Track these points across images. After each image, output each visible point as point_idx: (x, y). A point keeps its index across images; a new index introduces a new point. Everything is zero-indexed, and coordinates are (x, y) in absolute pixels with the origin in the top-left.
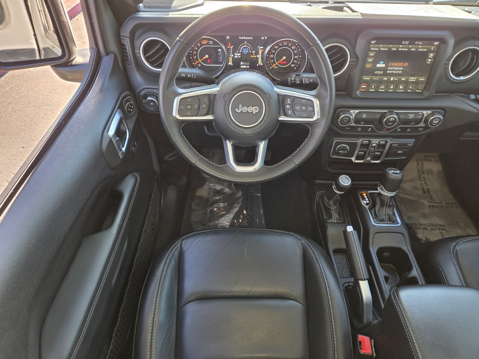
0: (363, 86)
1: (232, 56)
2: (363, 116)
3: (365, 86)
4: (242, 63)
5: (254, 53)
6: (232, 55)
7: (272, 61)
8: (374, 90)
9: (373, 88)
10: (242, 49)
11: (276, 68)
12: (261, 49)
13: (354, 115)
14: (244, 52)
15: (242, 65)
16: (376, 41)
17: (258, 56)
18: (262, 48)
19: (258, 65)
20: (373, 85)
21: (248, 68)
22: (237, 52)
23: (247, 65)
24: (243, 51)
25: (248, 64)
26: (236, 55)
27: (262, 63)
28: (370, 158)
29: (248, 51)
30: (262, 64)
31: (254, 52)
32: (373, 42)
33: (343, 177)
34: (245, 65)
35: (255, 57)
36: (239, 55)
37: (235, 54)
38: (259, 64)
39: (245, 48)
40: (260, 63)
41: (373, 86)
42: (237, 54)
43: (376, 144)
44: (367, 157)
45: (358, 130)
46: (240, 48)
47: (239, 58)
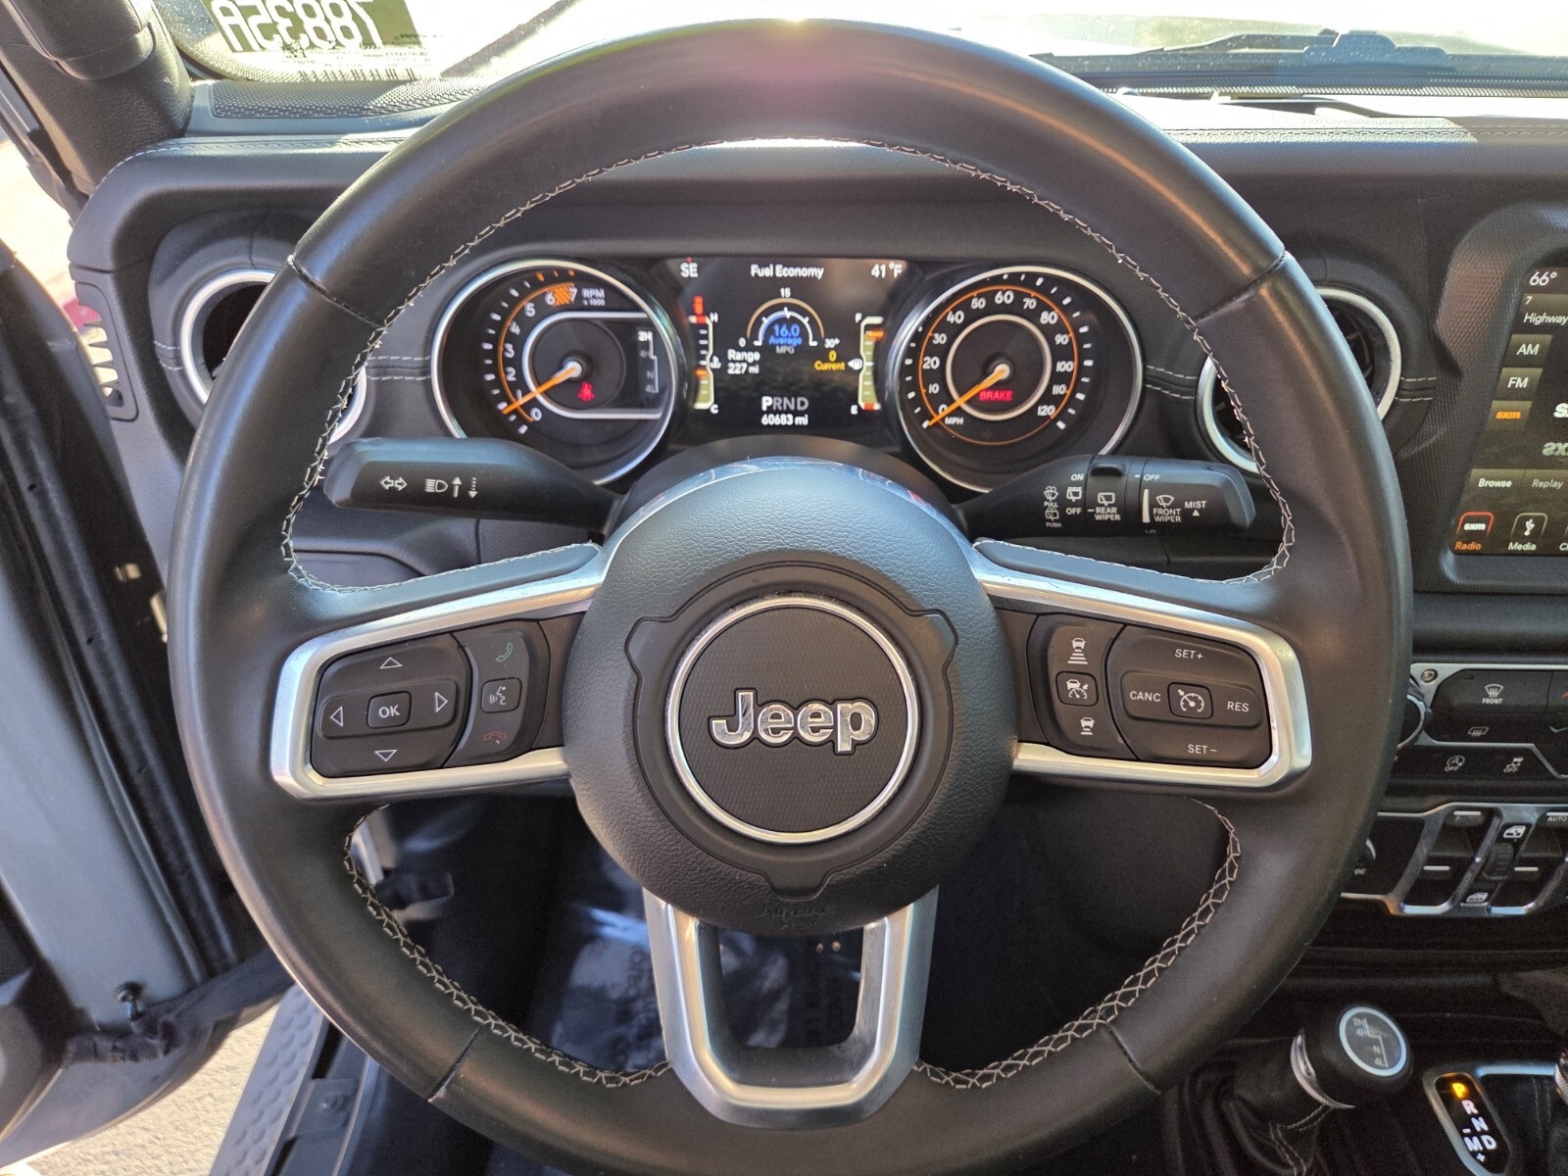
0: (1468, 527)
1: (716, 364)
2: (1487, 696)
3: (1482, 527)
4: (767, 402)
5: (830, 349)
6: (711, 360)
7: (934, 388)
8: (1534, 547)
9: (1527, 533)
10: (770, 330)
11: (955, 427)
12: (869, 327)
13: (1429, 688)
14: (780, 345)
15: (770, 410)
16: (1554, 275)
17: (855, 364)
18: (877, 320)
19: (854, 410)
20: (1528, 518)
21: (802, 427)
22: (742, 342)
23: (796, 413)
24: (772, 340)
25: (802, 404)
26: (734, 362)
27: (880, 399)
28: (1484, 896)
29: (799, 341)
30: (877, 407)
31: (830, 343)
32: (1539, 280)
33: (1357, 1022)
34: (788, 411)
35: (839, 371)
36: (751, 361)
37: (732, 354)
38: (859, 408)
39: (781, 321)
40: (866, 397)
41: (1530, 525)
42: (739, 356)
43: (1528, 826)
44: (1471, 891)
45: (1448, 769)
46: (758, 322)
47: (754, 375)
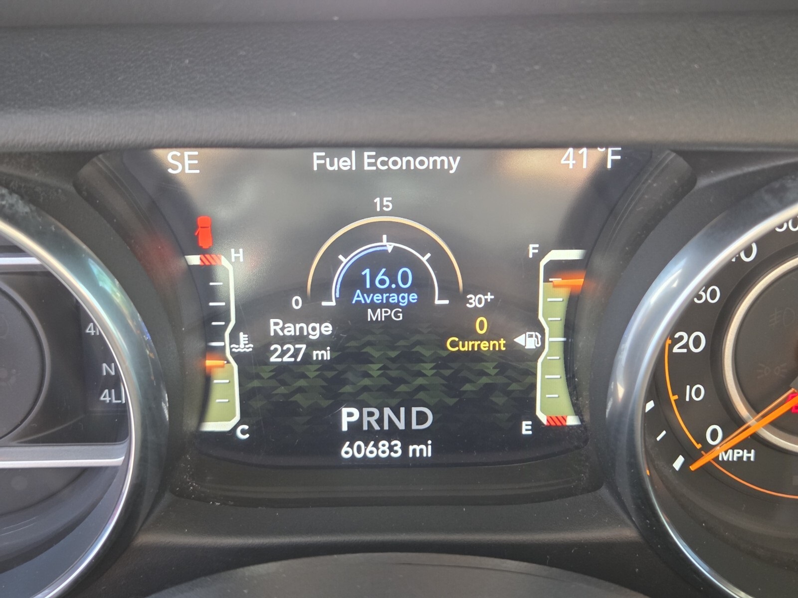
1: (244, 345)
4: (348, 416)
5: (477, 312)
6: (234, 339)
7: (695, 393)
10: (352, 282)
11: (738, 465)
12: (557, 269)
14: (374, 307)
15: (356, 432)
17: (527, 341)
18: (574, 254)
19: (526, 428)
21: (420, 463)
22: (297, 302)
23: (408, 437)
24: (358, 296)
25: (422, 418)
26: (282, 340)
27: (578, 412)
29: (413, 297)
30: (572, 421)
31: (475, 301)
34: (392, 433)
35: (495, 353)
36: (314, 336)
37: (275, 326)
38: (536, 423)
39: (375, 261)
42: (291, 330)
46: (330, 262)
47: (324, 365)
